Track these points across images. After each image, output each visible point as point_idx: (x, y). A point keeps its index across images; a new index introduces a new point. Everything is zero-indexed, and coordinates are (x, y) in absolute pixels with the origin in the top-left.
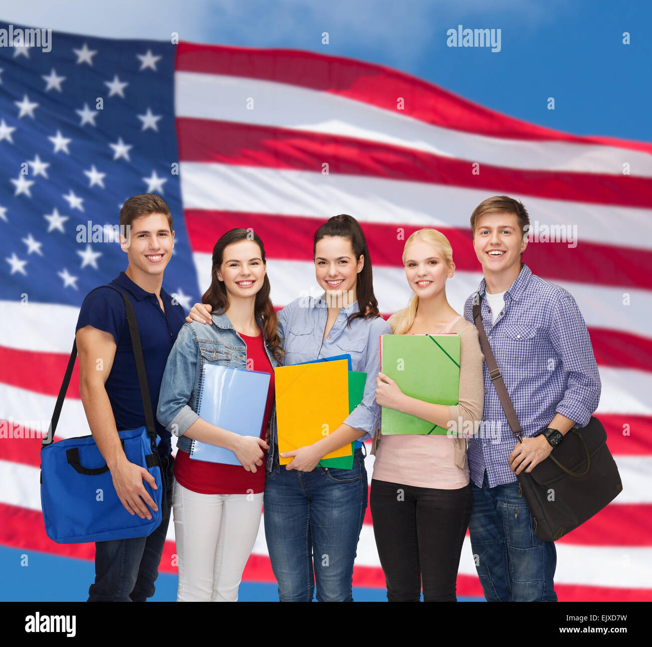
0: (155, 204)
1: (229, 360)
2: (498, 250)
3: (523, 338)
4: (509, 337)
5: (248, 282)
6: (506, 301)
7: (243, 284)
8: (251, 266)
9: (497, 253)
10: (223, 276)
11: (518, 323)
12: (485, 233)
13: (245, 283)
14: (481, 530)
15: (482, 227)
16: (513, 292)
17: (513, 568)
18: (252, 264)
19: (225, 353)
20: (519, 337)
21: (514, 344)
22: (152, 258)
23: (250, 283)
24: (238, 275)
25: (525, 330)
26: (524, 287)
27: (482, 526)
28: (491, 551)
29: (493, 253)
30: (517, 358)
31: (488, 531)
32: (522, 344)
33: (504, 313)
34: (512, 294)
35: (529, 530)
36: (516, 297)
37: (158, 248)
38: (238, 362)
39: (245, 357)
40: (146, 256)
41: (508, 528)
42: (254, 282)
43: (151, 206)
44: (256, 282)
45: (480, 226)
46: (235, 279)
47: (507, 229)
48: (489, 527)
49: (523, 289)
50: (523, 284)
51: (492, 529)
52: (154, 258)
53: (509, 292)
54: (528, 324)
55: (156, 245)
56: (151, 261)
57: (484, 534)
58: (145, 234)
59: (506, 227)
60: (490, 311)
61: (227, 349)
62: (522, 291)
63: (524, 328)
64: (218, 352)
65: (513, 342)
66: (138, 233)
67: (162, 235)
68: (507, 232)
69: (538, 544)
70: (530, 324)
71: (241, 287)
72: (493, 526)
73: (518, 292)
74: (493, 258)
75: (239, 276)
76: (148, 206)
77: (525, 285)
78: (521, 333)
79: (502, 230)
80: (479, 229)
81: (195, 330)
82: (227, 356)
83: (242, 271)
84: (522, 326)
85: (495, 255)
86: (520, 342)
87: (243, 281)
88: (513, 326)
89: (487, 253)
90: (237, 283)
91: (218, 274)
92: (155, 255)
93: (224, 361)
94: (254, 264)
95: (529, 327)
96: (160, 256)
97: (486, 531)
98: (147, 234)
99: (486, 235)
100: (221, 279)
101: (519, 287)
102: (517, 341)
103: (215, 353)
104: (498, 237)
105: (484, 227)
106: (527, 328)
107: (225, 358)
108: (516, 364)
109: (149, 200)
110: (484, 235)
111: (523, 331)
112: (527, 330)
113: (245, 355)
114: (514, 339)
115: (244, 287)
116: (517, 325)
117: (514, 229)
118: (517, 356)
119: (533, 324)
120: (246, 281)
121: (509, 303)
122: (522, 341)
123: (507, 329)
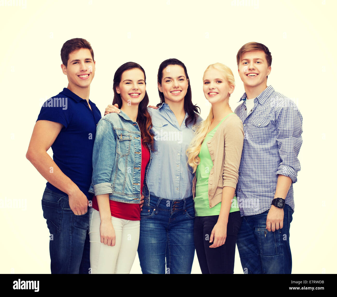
0: (82, 43)
1: (130, 140)
2: (254, 73)
3: (262, 126)
4: (254, 125)
5: (136, 94)
6: (255, 103)
7: (133, 95)
8: (138, 84)
9: (253, 75)
10: (121, 90)
11: (260, 117)
12: (245, 63)
13: (135, 95)
14: (245, 248)
15: (244, 60)
16: (260, 99)
17: (265, 270)
18: (139, 83)
19: (128, 136)
20: (259, 125)
21: (257, 129)
22: (82, 76)
23: (138, 95)
24: (130, 90)
25: (264, 121)
26: (267, 97)
27: (246, 246)
28: (252, 261)
29: (251, 75)
30: (258, 138)
31: (249, 248)
32: (261, 129)
33: (253, 110)
34: (259, 100)
35: (274, 244)
36: (261, 102)
37: (86, 70)
38: (136, 141)
39: (140, 138)
40: (78, 76)
41: (261, 244)
42: (139, 94)
43: (80, 44)
44: (141, 95)
45: (243, 59)
46: (129, 92)
47: (258, 61)
48: (249, 246)
49: (267, 98)
50: (267, 95)
51: (251, 247)
52: (84, 76)
53: (258, 98)
54: (265, 117)
55: (85, 68)
56: (82, 78)
57: (247, 250)
58: (77, 62)
59: (258, 59)
60: (246, 110)
61: (129, 133)
62: (266, 99)
63: (263, 120)
64: (123, 136)
65: (256, 128)
66: (72, 61)
67: (88, 62)
68: (259, 63)
69: (280, 253)
70: (267, 117)
71: (132, 97)
72: (251, 245)
73: (263, 99)
74: (251, 78)
75: (132, 90)
76: (78, 44)
77: (268, 96)
78: (261, 122)
79: (256, 61)
80: (242, 60)
81: (112, 122)
82: (129, 138)
83: (133, 87)
84: (262, 118)
85: (252, 76)
86: (260, 128)
87: (133, 93)
88: (257, 119)
89: (247, 75)
90: (130, 94)
91: (117, 89)
92: (84, 75)
93: (128, 141)
94: (140, 83)
95: (266, 119)
96: (88, 75)
97: (248, 248)
98: (78, 61)
99: (246, 64)
100: (118, 92)
101: (264, 96)
102: (258, 127)
103: (121, 136)
104: (253, 65)
105: (245, 60)
106: (265, 120)
107: (128, 139)
108: (258, 141)
109: (78, 41)
110: (245, 64)
111: (262, 121)
112: (265, 121)
113: (140, 137)
114: (257, 126)
115: (134, 97)
116: (259, 118)
117: (263, 61)
118: (258, 137)
119: (268, 117)
120: (135, 93)
121: (257, 105)
122: (261, 127)
123: (253, 121)
